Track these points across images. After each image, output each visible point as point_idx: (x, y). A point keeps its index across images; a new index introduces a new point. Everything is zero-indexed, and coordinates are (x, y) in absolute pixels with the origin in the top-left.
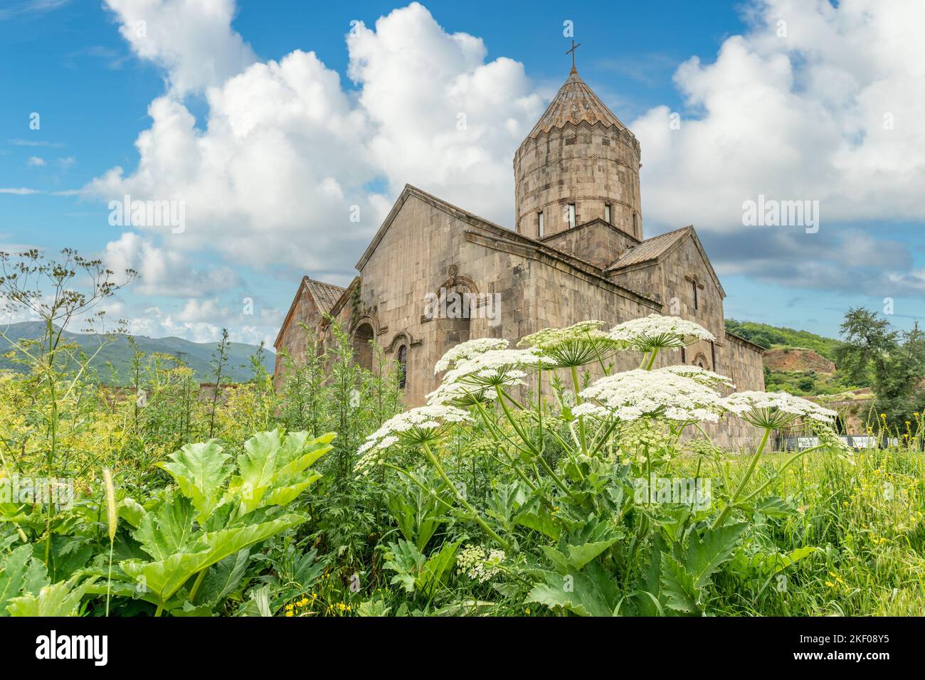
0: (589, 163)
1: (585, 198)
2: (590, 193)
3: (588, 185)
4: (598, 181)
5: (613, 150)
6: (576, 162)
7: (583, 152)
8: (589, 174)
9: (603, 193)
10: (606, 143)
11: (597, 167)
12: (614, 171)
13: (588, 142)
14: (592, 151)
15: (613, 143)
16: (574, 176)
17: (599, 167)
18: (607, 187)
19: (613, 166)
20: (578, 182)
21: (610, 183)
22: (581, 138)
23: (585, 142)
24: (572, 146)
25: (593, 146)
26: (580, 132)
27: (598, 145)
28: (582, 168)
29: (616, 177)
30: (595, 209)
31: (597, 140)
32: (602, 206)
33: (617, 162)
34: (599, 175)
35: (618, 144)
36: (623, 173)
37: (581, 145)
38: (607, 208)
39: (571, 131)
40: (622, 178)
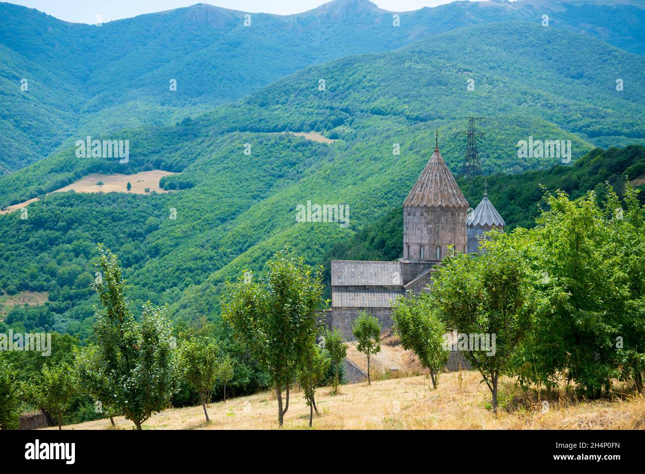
0: (414, 226)
1: (413, 244)
2: (414, 241)
3: (414, 237)
4: (417, 235)
5: (425, 218)
6: (411, 225)
7: (413, 220)
8: (414, 232)
9: (419, 241)
10: (422, 215)
12: (426, 228)
13: (414, 215)
14: (416, 220)
15: (425, 214)
17: (418, 228)
18: (421, 238)
19: (425, 226)
21: (423, 235)
22: (412, 214)
25: (416, 217)
27: (418, 216)
29: (426, 232)
31: (418, 214)
32: (418, 248)
33: (427, 223)
34: (418, 232)
35: (428, 214)
36: (431, 228)
37: (412, 217)
38: (422, 248)
39: (409, 209)
40: (429, 231)
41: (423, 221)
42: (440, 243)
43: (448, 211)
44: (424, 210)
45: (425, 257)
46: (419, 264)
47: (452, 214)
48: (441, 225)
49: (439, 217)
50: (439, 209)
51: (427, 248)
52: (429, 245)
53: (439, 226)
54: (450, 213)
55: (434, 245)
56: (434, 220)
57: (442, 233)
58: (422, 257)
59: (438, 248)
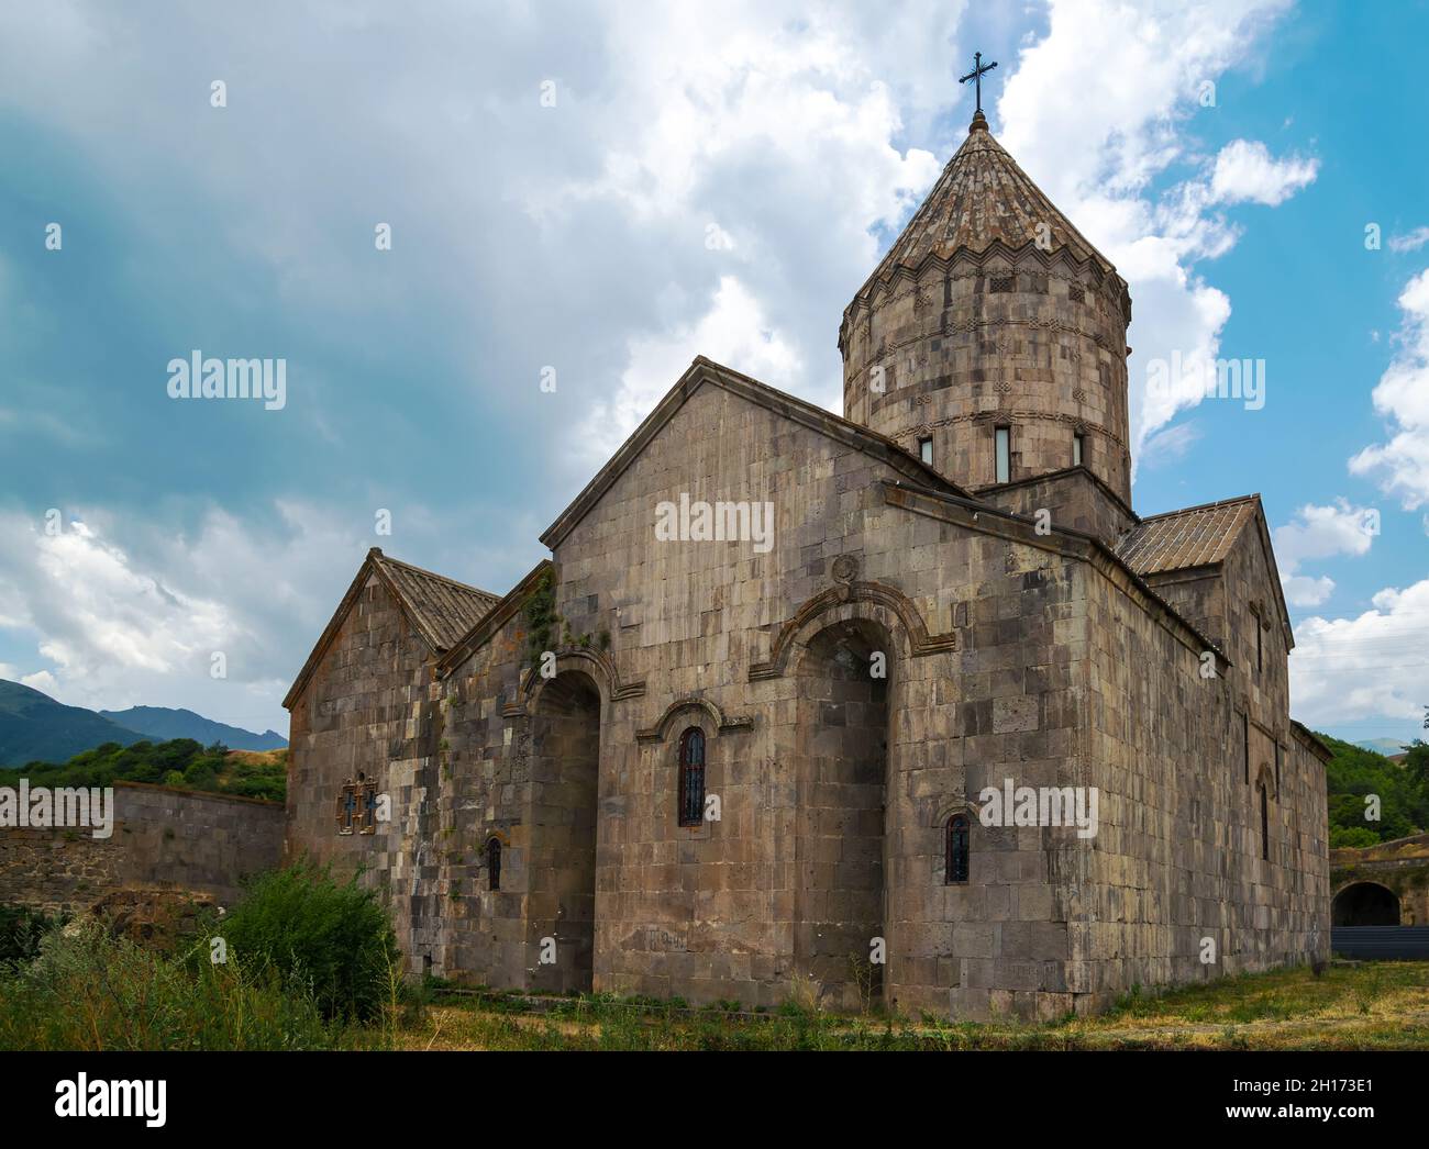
0: (1043, 338)
1: (1034, 416)
2: (1042, 405)
3: (1041, 387)
4: (1060, 379)
5: (1090, 314)
6: (1014, 333)
7: (1030, 313)
8: (1042, 364)
9: (1071, 409)
10: (1077, 296)
11: (1057, 350)
12: (1092, 359)
13: (1040, 290)
14: (1048, 311)
15: (1089, 298)
16: (1008, 363)
17: (1063, 348)
18: (1078, 396)
19: (1089, 348)
20: (1018, 378)
21: (1084, 386)
23: (1034, 290)
24: (1005, 296)
25: (1050, 300)
26: (1022, 266)
27: (1059, 298)
28: (1027, 348)
30: (1053, 442)
31: (1059, 288)
33: (1097, 340)
34: (1062, 366)
36: (1106, 364)
41: (1082, 322)
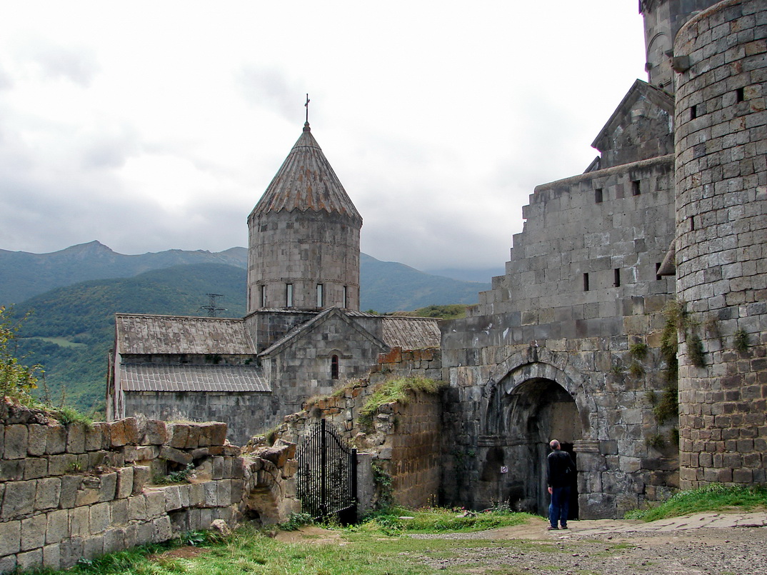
0: (275, 248)
1: (271, 281)
2: (273, 276)
4: (281, 264)
5: (296, 232)
7: (271, 238)
9: (285, 275)
10: (289, 226)
11: (280, 252)
12: (296, 251)
13: (275, 228)
14: (278, 237)
15: (296, 225)
17: (283, 250)
18: (289, 269)
19: (295, 247)
21: (292, 264)
22: (270, 226)
23: (273, 229)
24: (265, 232)
25: (279, 232)
26: (270, 219)
27: (283, 230)
28: (270, 253)
29: (298, 257)
31: (282, 225)
32: (284, 286)
33: (301, 242)
34: (282, 258)
35: (302, 225)
36: (306, 250)
37: (270, 232)
38: (290, 287)
39: (264, 219)
40: (305, 256)
41: (292, 237)
42: (322, 277)
43: (336, 222)
44: (294, 218)
45: (296, 303)
46: (286, 314)
47: (343, 229)
48: (324, 246)
49: (321, 231)
50: (321, 217)
51: (299, 286)
52: (304, 280)
53: (320, 246)
54: (339, 226)
55: (312, 280)
56: (313, 236)
57: (326, 259)
58: (290, 304)
59: (320, 287)
